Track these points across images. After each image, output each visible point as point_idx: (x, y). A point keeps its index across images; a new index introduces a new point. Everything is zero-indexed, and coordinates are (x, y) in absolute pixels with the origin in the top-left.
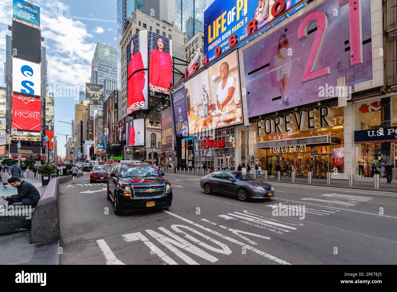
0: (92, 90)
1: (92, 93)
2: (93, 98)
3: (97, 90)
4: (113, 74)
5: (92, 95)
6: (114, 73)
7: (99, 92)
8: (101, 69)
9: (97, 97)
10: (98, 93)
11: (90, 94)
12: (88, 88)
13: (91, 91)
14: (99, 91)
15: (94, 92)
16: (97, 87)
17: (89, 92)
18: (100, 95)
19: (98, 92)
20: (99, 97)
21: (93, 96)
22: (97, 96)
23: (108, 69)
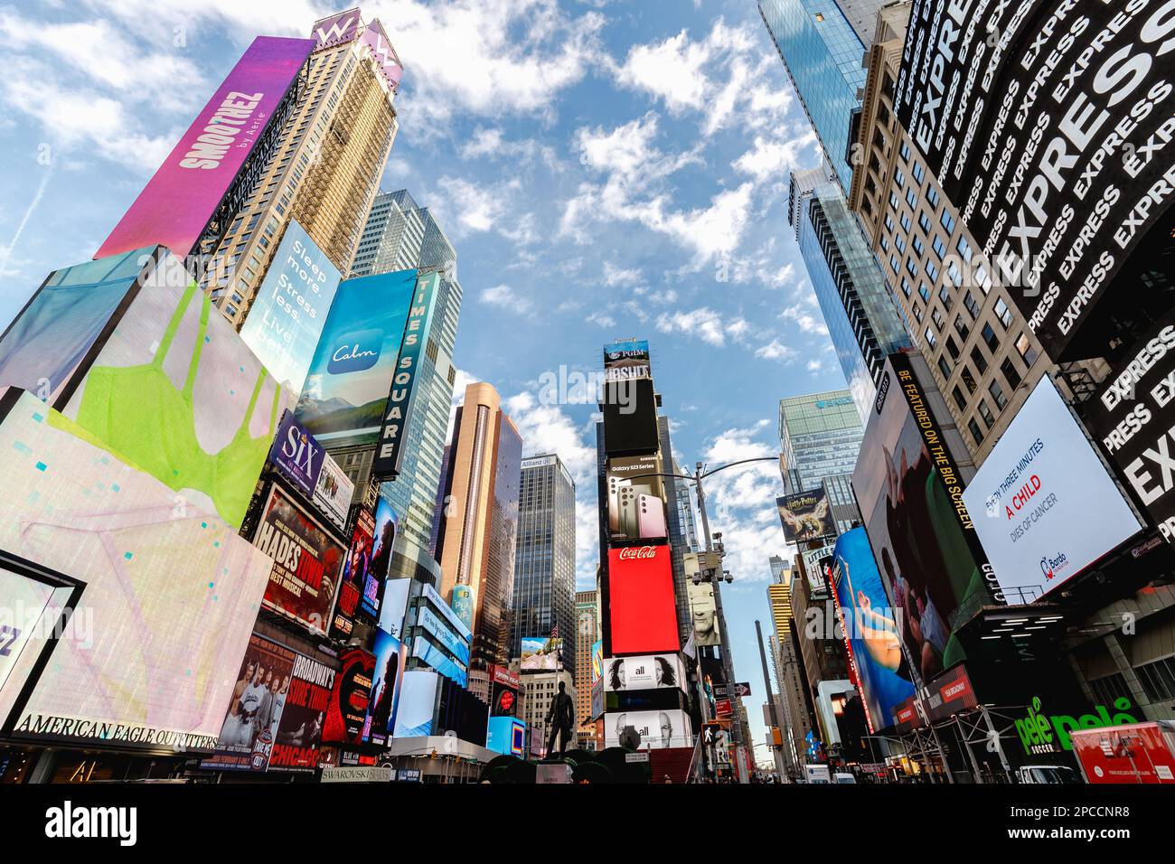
0: (798, 513)
1: (797, 521)
2: (804, 536)
3: (810, 508)
4: (837, 458)
5: (799, 527)
6: (840, 455)
7: (816, 511)
8: (805, 457)
9: (816, 528)
10: (816, 516)
11: (794, 526)
12: (785, 512)
13: (794, 516)
14: (817, 509)
15: (803, 517)
16: (809, 500)
17: (789, 521)
18: (821, 520)
19: (813, 511)
20: (820, 525)
21: (805, 527)
22: (815, 524)
23: (821, 452)
